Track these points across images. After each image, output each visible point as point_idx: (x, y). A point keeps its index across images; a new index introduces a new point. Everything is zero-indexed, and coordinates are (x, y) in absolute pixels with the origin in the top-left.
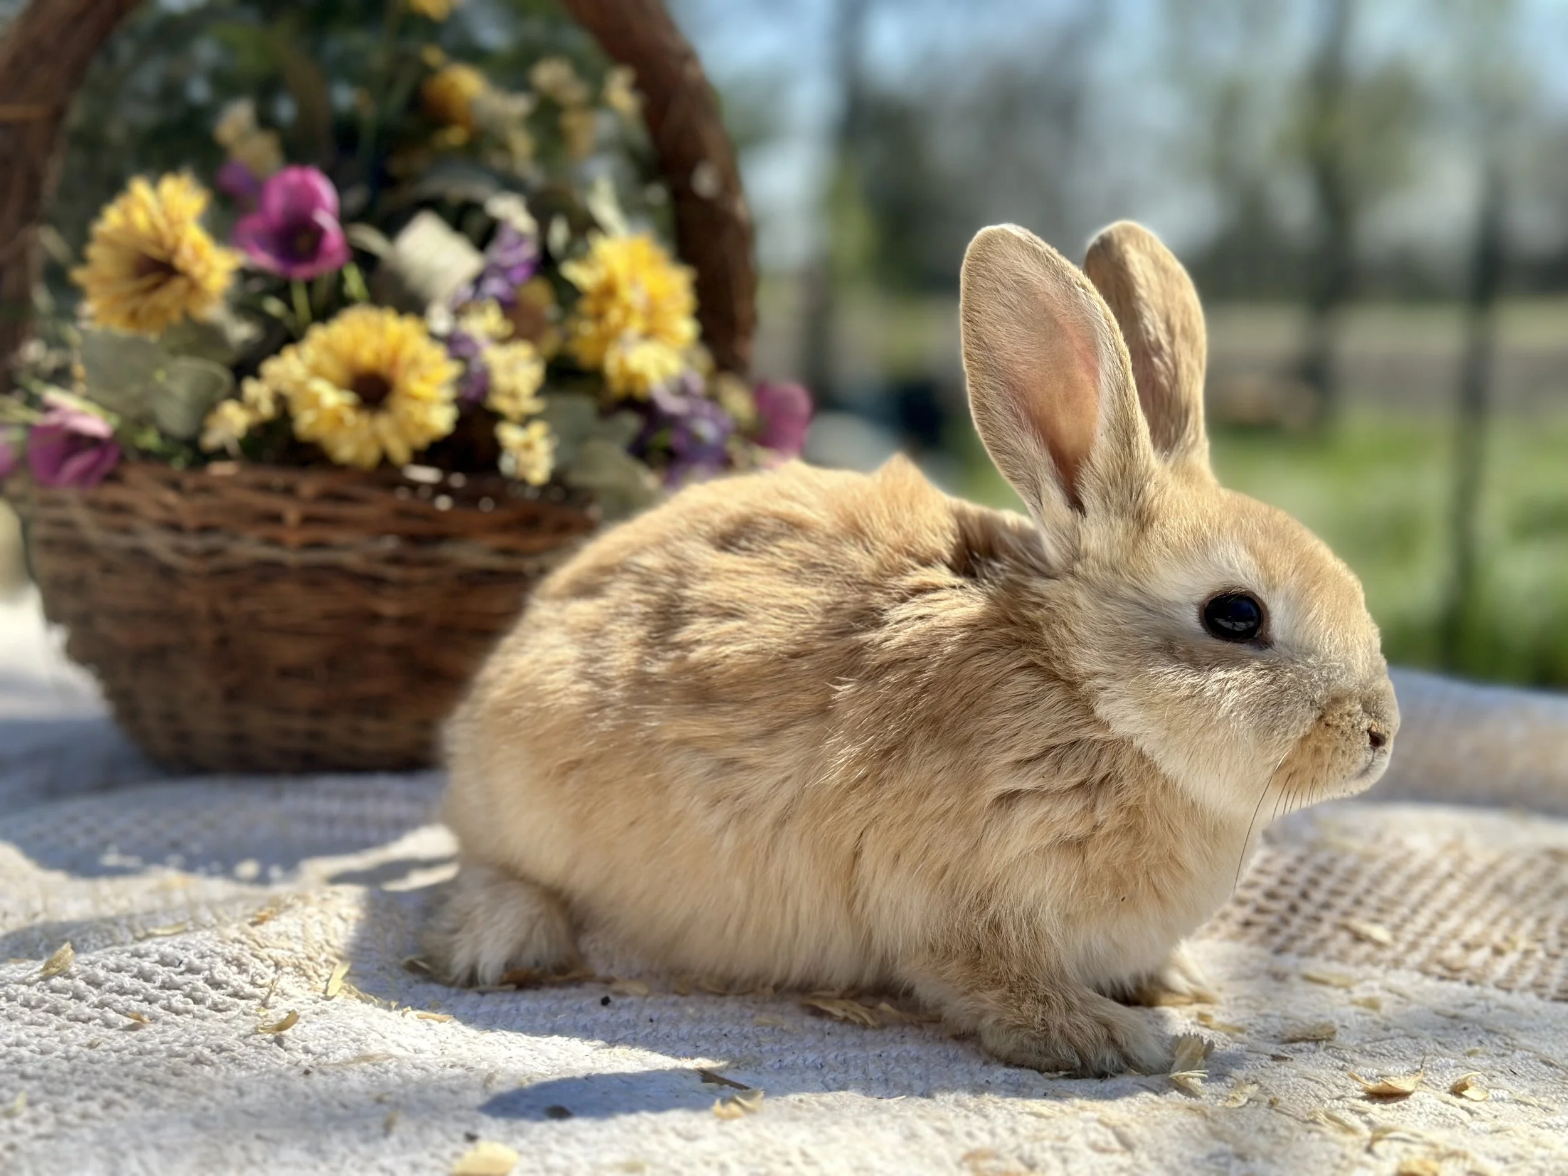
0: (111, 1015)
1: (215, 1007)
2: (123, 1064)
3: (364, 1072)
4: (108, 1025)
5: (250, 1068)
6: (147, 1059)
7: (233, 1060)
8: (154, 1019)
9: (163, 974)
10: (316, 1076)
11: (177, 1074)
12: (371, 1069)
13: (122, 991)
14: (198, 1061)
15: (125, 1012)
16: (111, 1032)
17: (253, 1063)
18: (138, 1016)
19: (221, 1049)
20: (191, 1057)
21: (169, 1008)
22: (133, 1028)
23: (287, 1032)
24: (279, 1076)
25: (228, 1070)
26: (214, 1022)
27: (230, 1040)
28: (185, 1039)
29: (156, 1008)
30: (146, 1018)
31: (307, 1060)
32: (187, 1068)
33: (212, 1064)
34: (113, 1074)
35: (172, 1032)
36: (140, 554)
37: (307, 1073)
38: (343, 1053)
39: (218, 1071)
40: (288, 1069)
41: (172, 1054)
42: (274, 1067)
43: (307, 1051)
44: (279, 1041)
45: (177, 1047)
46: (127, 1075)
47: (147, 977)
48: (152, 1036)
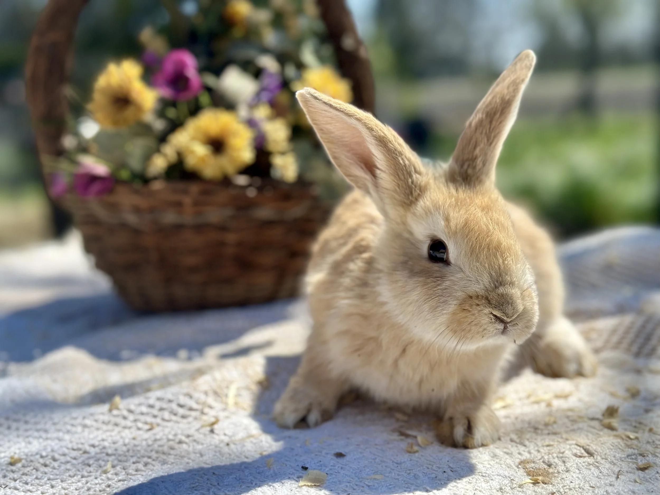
0: (140, 425)
1: (183, 417)
2: (149, 446)
3: (252, 442)
4: (139, 429)
5: (202, 444)
6: (159, 443)
7: (195, 441)
8: (158, 425)
9: (158, 405)
10: (232, 446)
11: (172, 448)
12: (254, 441)
13: (142, 414)
14: (180, 442)
15: (146, 423)
16: (141, 432)
17: (204, 442)
18: (151, 424)
19: (188, 436)
20: (177, 440)
21: (163, 419)
22: (150, 429)
23: (216, 427)
24: (216, 446)
25: (193, 446)
26: (183, 424)
27: (192, 432)
28: (173, 433)
29: (158, 420)
30: (155, 425)
31: (226, 439)
32: (176, 446)
33: (186, 443)
34: (146, 451)
35: (167, 431)
36: (124, 226)
37: (228, 444)
38: (241, 435)
39: (189, 446)
40: (219, 444)
41: (169, 440)
42: (213, 443)
43: (225, 435)
44: (212, 431)
45: (171, 437)
46: (152, 451)
47: (151, 406)
48: (159, 432)
